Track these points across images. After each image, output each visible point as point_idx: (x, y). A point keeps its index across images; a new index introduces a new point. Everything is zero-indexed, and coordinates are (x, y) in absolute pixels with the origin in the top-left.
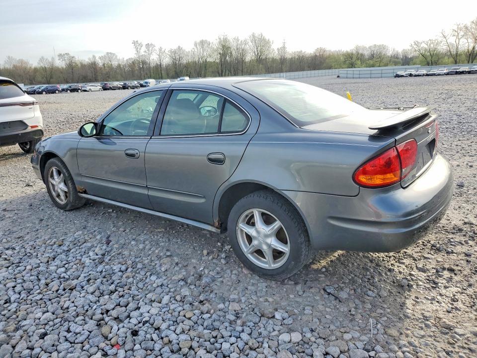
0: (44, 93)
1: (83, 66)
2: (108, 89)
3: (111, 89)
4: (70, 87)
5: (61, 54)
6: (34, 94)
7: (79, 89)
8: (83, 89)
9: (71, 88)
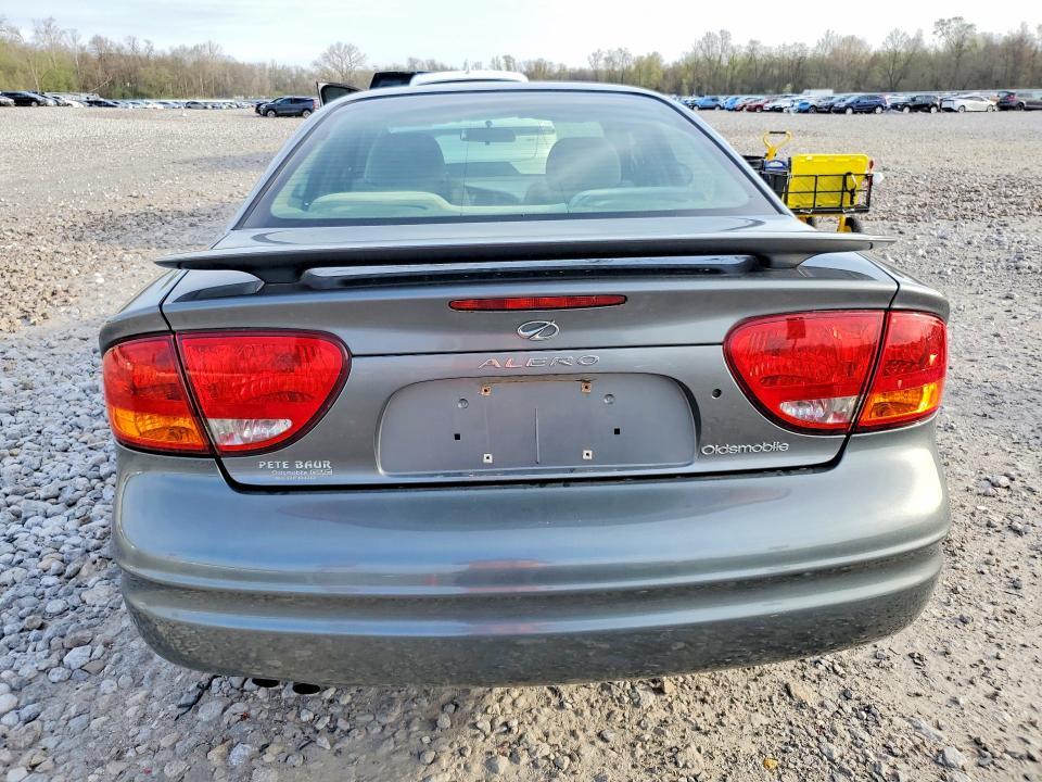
0: (849, 111)
1: (990, 47)
2: (1013, 108)
3: (1021, 106)
4: (914, 100)
5: (942, 21)
6: (829, 112)
7: (936, 105)
8: (945, 105)
9: (915, 103)
